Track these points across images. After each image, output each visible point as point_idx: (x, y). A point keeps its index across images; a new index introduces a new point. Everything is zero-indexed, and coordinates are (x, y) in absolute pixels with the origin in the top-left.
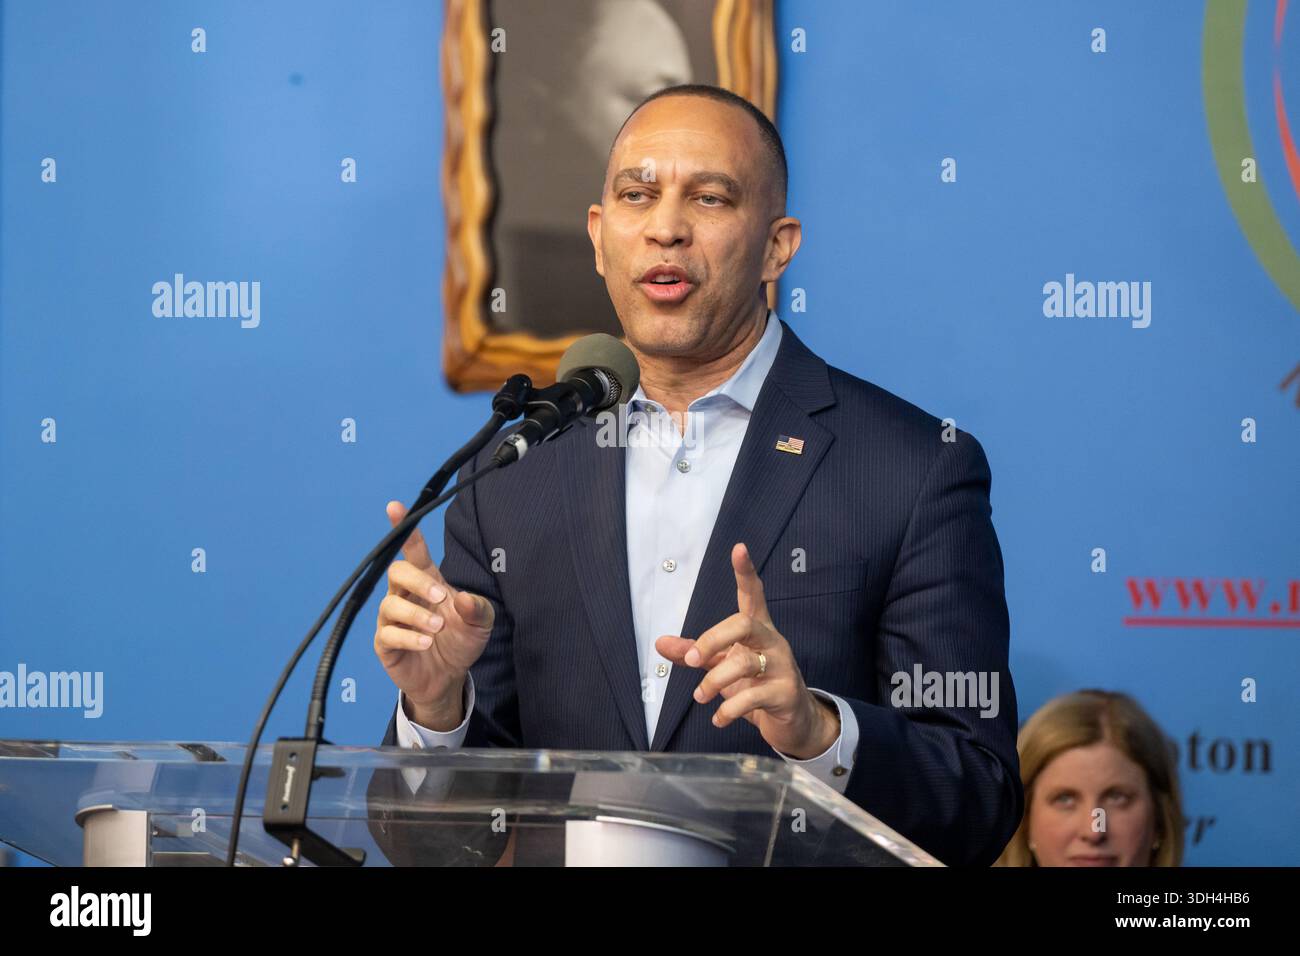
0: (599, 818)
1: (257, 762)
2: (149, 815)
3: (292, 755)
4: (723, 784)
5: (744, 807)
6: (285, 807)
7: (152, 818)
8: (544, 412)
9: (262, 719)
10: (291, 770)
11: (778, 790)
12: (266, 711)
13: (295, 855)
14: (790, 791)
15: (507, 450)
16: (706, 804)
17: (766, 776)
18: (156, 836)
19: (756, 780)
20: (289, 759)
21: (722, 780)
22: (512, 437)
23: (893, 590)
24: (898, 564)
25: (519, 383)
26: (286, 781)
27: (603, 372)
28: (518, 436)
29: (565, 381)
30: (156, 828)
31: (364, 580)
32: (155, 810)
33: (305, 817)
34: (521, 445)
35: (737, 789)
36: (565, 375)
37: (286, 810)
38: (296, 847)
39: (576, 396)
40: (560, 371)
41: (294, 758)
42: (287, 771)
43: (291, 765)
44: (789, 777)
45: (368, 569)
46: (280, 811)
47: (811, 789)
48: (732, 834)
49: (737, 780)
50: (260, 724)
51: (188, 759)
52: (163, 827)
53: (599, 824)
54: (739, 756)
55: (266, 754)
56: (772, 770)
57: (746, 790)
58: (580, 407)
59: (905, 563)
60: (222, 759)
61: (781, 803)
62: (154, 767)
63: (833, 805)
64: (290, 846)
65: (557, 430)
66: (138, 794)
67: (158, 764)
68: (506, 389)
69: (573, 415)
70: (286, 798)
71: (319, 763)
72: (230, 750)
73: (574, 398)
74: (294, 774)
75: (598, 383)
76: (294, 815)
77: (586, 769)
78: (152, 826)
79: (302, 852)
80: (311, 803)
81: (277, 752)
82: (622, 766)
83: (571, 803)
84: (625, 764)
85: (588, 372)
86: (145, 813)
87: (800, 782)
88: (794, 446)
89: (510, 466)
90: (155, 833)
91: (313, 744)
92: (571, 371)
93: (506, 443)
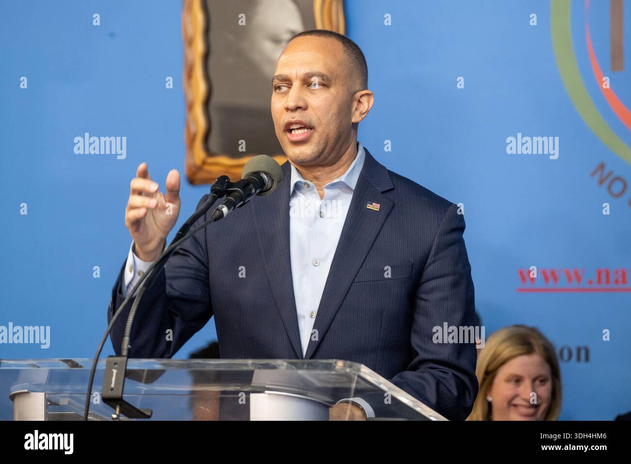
0: (266, 392)
1: (98, 368)
2: (45, 394)
3: (115, 364)
4: (327, 374)
5: (338, 385)
6: (112, 389)
7: (47, 396)
8: (236, 194)
9: (100, 347)
10: (115, 371)
11: (353, 376)
12: (102, 343)
13: (117, 413)
14: (359, 377)
15: (218, 213)
16: (318, 384)
17: (348, 370)
18: (49, 405)
19: (343, 372)
20: (114, 366)
21: (326, 372)
22: (220, 206)
23: (424, 278)
24: (427, 265)
25: (223, 179)
26: (112, 377)
27: (265, 173)
28: (223, 206)
29: (246, 178)
30: (49, 401)
31: (149, 278)
32: (48, 392)
33: (122, 394)
34: (225, 210)
35: (334, 377)
36: (246, 176)
37: (113, 391)
38: (118, 409)
39: (251, 185)
40: (243, 174)
41: (116, 366)
42: (113, 372)
43: (115, 369)
44: (359, 370)
45: (151, 272)
46: (110, 392)
47: (370, 376)
48: (332, 399)
49: (333, 372)
50: (99, 349)
51: (65, 367)
52: (53, 400)
53: (267, 395)
54: (334, 360)
55: (102, 364)
56: (351, 367)
57: (338, 377)
58: (253, 191)
59: (430, 265)
60: (81, 367)
61: (355, 382)
62: (48, 371)
63: (380, 383)
64: (115, 408)
65: (242, 202)
66: (41, 385)
67: (50, 370)
68: (217, 183)
69: (250, 195)
70: (113, 385)
71: (128, 368)
72: (85, 362)
73: (250, 186)
74: (116, 373)
75: (262, 180)
76: (117, 394)
77: (259, 368)
78: (47, 400)
79: (121, 412)
80: (125, 387)
81: (108, 362)
82: (277, 366)
83: (253, 385)
84: (279, 365)
85: (257, 174)
86: (44, 393)
87: (363, 372)
88: (375, 207)
89: (219, 221)
90: (49, 403)
91: (126, 358)
92: (249, 173)
93: (217, 209)
